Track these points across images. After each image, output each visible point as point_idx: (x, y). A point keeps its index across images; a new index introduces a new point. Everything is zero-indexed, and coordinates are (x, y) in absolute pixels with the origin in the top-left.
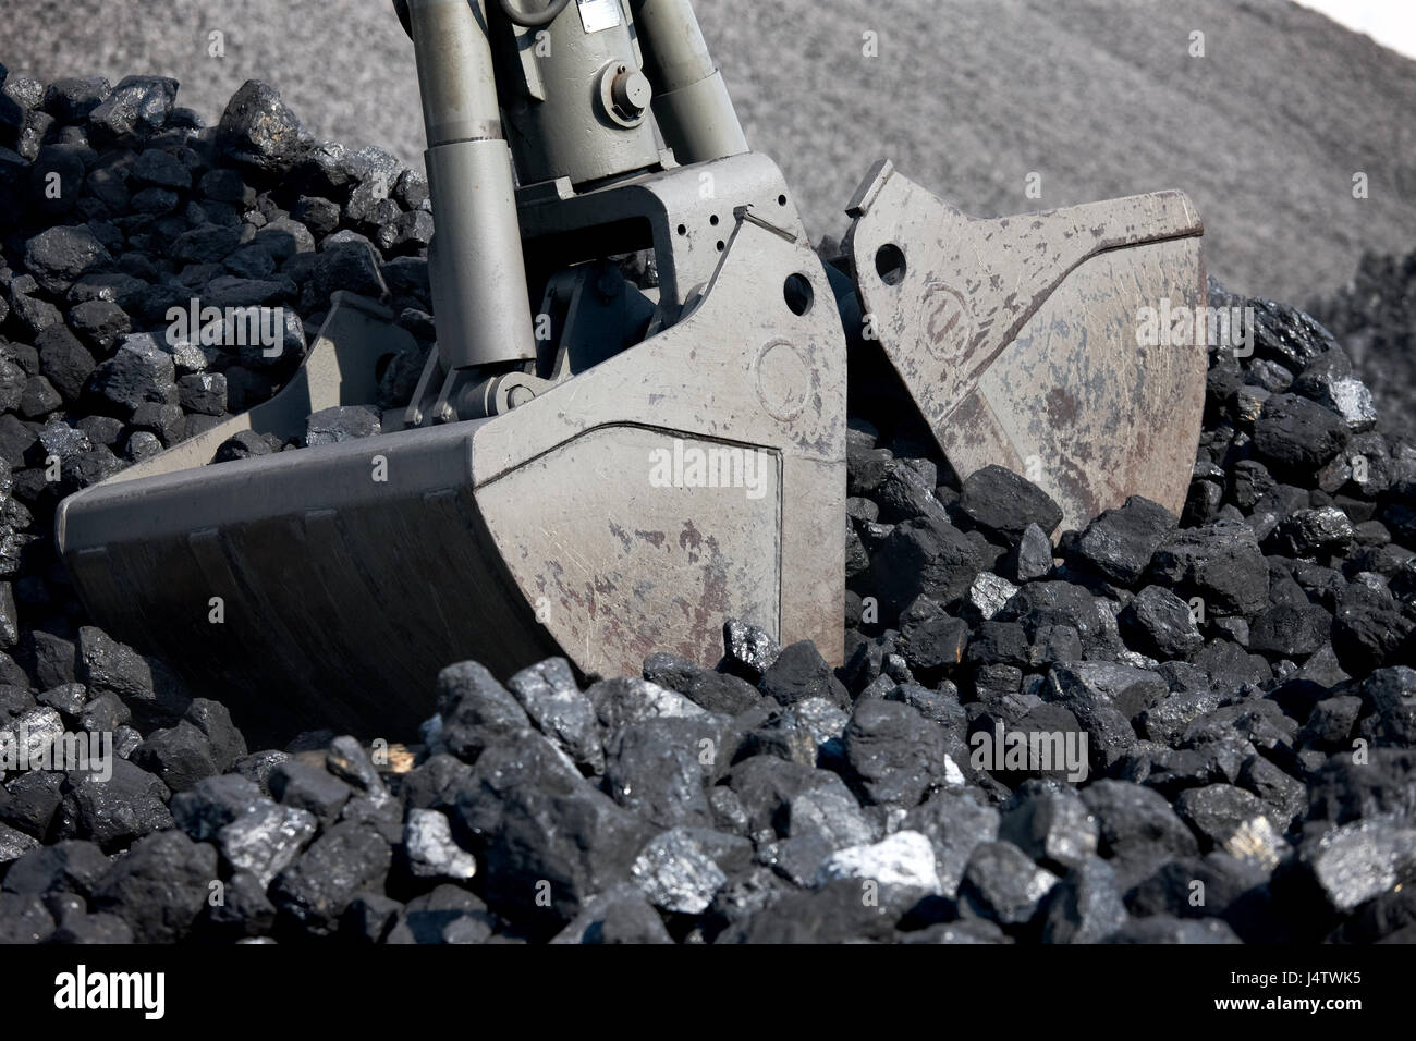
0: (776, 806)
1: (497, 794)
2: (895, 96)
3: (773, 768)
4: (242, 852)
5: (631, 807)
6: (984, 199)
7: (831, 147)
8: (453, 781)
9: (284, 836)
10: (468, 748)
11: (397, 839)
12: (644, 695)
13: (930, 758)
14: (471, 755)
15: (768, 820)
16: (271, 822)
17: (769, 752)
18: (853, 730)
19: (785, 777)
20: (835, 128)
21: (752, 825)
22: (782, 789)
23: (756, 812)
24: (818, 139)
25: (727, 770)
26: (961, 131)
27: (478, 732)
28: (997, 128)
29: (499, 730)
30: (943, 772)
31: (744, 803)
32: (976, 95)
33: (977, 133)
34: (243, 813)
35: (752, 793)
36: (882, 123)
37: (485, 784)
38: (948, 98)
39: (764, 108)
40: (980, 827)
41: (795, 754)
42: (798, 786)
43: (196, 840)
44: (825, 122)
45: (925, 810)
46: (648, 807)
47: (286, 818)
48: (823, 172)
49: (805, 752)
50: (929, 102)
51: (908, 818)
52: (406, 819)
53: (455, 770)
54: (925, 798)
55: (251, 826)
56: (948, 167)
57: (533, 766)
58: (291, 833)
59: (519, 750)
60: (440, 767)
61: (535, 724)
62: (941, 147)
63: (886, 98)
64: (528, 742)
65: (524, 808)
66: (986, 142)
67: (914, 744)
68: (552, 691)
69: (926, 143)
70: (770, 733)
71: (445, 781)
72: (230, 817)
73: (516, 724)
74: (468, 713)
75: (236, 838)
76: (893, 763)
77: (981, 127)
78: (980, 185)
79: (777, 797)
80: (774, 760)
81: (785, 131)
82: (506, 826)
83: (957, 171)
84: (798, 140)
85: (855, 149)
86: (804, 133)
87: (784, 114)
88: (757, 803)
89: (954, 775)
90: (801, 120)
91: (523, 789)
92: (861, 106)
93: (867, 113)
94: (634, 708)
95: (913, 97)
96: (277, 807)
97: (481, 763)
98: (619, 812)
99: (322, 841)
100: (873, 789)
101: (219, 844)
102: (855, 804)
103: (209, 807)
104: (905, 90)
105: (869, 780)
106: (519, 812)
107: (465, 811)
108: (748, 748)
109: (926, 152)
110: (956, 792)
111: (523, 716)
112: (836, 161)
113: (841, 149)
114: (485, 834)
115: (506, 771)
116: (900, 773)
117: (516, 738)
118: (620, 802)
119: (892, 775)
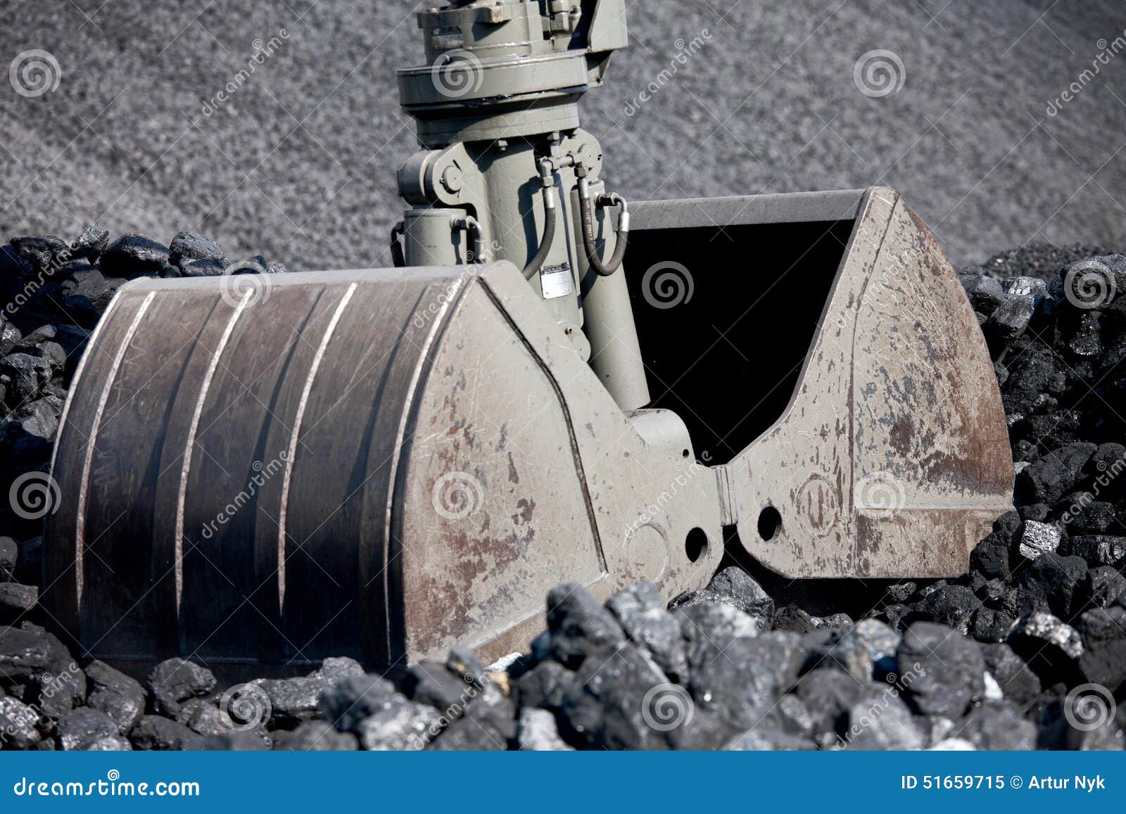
0: (838, 713)
1: (597, 697)
2: (933, 94)
3: (835, 680)
4: (378, 742)
5: (711, 711)
6: (1009, 184)
7: (875, 139)
8: (559, 685)
9: (414, 730)
10: (570, 657)
11: (510, 732)
12: (721, 616)
13: (973, 676)
14: (574, 662)
15: (831, 724)
16: (404, 716)
17: (831, 666)
18: (903, 649)
19: (844, 688)
20: (879, 121)
21: (816, 731)
22: (843, 698)
23: (819, 717)
24: (864, 131)
25: (794, 681)
26: (990, 125)
27: (580, 643)
28: (1022, 123)
29: (598, 642)
30: (983, 687)
31: (810, 709)
32: (1004, 94)
33: (1004, 127)
34: (379, 708)
35: (816, 700)
36: (920, 117)
37: (587, 689)
38: (978, 97)
39: (818, 104)
40: (1020, 738)
41: (854, 668)
42: (857, 696)
43: (340, 730)
44: (871, 116)
45: (970, 720)
46: (726, 713)
47: (416, 713)
48: (869, 160)
49: (862, 667)
50: (962, 99)
51: (954, 729)
52: (518, 716)
53: (560, 675)
54: (968, 710)
55: (385, 720)
56: (978, 156)
57: (627, 673)
58: (420, 727)
59: (616, 660)
60: (547, 673)
61: (628, 636)
62: (972, 139)
63: (924, 96)
64: (624, 653)
65: (620, 710)
66: (1012, 135)
67: (958, 663)
68: (643, 609)
69: (959, 135)
70: (831, 650)
71: (551, 684)
72: (368, 712)
73: (612, 637)
74: (571, 627)
75: (374, 730)
76: (940, 678)
77: (1008, 122)
78: (1007, 171)
79: (838, 705)
80: (835, 673)
81: (837, 124)
82: (605, 726)
83: (986, 160)
84: (846, 132)
85: (896, 140)
86: (854, 126)
87: (836, 109)
88: (820, 710)
89: (993, 690)
90: (850, 114)
91: (620, 693)
92: (901, 104)
93: (907, 108)
94: (712, 626)
95: (949, 95)
96: (409, 704)
97: (583, 669)
98: (702, 716)
99: (447, 734)
100: (922, 702)
101: (359, 736)
102: (907, 713)
103: (351, 703)
104: (942, 90)
105: (919, 694)
106: (616, 713)
107: (569, 711)
108: (813, 662)
109: (959, 144)
110: (997, 706)
111: (618, 631)
112: (880, 150)
113: (884, 140)
114: (587, 732)
115: (605, 677)
116: (945, 688)
117: (613, 649)
118: (702, 706)
119: (939, 690)
